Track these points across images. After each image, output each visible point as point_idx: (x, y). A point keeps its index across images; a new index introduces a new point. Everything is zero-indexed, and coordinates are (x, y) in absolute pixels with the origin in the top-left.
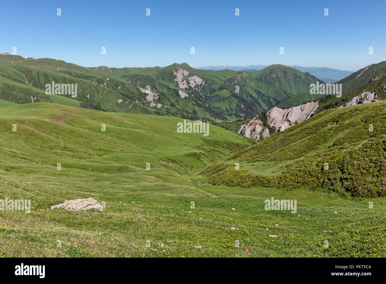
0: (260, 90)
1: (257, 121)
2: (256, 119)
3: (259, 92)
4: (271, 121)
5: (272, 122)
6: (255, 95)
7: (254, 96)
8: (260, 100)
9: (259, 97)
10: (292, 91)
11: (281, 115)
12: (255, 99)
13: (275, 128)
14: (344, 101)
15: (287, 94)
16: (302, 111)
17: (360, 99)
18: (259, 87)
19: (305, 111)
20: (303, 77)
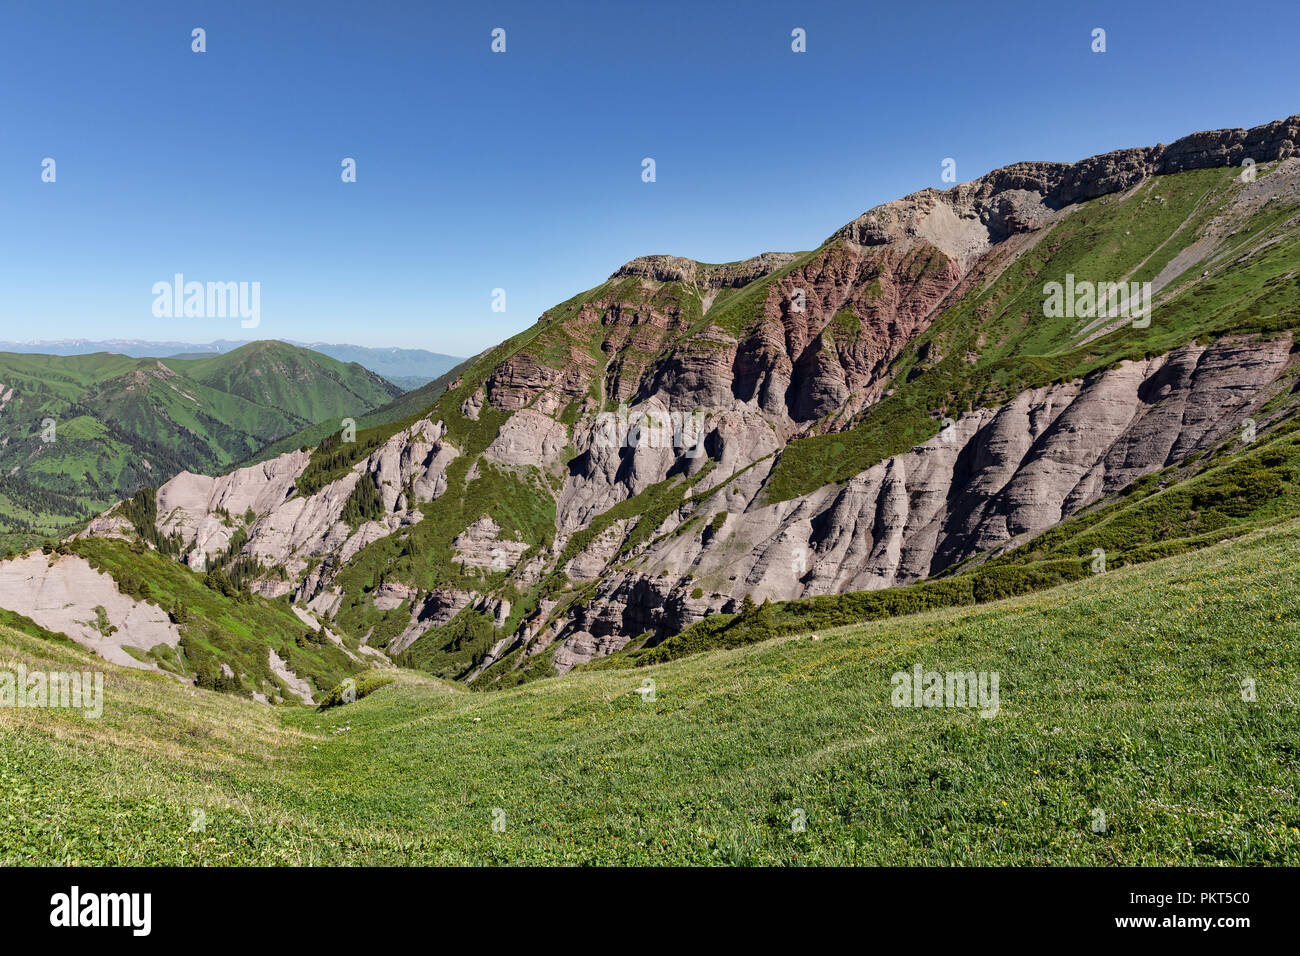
0: (214, 414)
1: (112, 521)
2: (111, 515)
3: (211, 419)
4: (168, 516)
5: (169, 519)
6: (196, 429)
7: (192, 432)
8: (213, 444)
9: (210, 434)
10: (314, 413)
11: (206, 494)
12: (196, 439)
13: (180, 537)
15: (297, 423)
16: (269, 479)
17: (408, 440)
18: (213, 405)
19: (277, 477)
20: (344, 375)
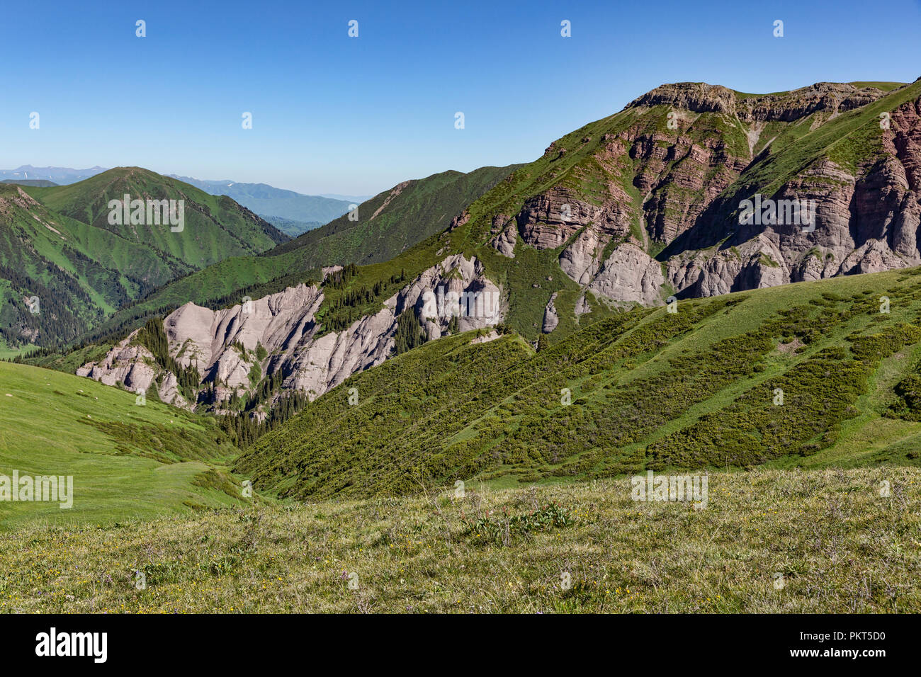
0: (81, 249)
1: (134, 349)
2: (132, 344)
3: (79, 255)
4: (180, 348)
5: (183, 351)
6: (65, 265)
7: (62, 269)
8: (83, 282)
9: (79, 270)
10: (186, 252)
11: (209, 328)
12: (67, 278)
13: (196, 370)
14: (397, 281)
15: (171, 263)
16: (273, 314)
17: (441, 277)
18: (78, 239)
19: (282, 314)
20: (215, 210)
